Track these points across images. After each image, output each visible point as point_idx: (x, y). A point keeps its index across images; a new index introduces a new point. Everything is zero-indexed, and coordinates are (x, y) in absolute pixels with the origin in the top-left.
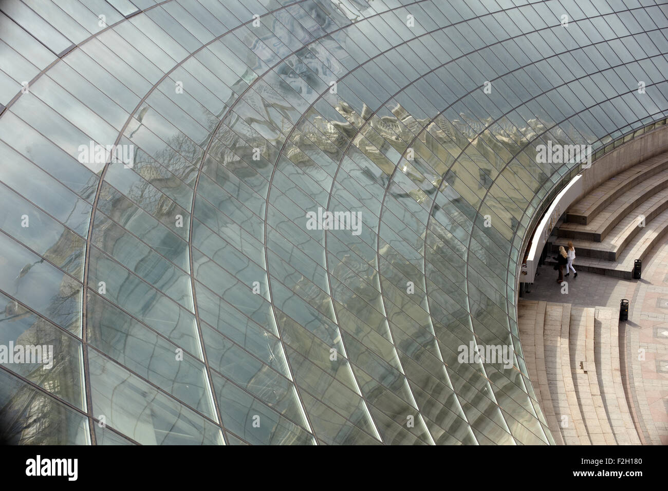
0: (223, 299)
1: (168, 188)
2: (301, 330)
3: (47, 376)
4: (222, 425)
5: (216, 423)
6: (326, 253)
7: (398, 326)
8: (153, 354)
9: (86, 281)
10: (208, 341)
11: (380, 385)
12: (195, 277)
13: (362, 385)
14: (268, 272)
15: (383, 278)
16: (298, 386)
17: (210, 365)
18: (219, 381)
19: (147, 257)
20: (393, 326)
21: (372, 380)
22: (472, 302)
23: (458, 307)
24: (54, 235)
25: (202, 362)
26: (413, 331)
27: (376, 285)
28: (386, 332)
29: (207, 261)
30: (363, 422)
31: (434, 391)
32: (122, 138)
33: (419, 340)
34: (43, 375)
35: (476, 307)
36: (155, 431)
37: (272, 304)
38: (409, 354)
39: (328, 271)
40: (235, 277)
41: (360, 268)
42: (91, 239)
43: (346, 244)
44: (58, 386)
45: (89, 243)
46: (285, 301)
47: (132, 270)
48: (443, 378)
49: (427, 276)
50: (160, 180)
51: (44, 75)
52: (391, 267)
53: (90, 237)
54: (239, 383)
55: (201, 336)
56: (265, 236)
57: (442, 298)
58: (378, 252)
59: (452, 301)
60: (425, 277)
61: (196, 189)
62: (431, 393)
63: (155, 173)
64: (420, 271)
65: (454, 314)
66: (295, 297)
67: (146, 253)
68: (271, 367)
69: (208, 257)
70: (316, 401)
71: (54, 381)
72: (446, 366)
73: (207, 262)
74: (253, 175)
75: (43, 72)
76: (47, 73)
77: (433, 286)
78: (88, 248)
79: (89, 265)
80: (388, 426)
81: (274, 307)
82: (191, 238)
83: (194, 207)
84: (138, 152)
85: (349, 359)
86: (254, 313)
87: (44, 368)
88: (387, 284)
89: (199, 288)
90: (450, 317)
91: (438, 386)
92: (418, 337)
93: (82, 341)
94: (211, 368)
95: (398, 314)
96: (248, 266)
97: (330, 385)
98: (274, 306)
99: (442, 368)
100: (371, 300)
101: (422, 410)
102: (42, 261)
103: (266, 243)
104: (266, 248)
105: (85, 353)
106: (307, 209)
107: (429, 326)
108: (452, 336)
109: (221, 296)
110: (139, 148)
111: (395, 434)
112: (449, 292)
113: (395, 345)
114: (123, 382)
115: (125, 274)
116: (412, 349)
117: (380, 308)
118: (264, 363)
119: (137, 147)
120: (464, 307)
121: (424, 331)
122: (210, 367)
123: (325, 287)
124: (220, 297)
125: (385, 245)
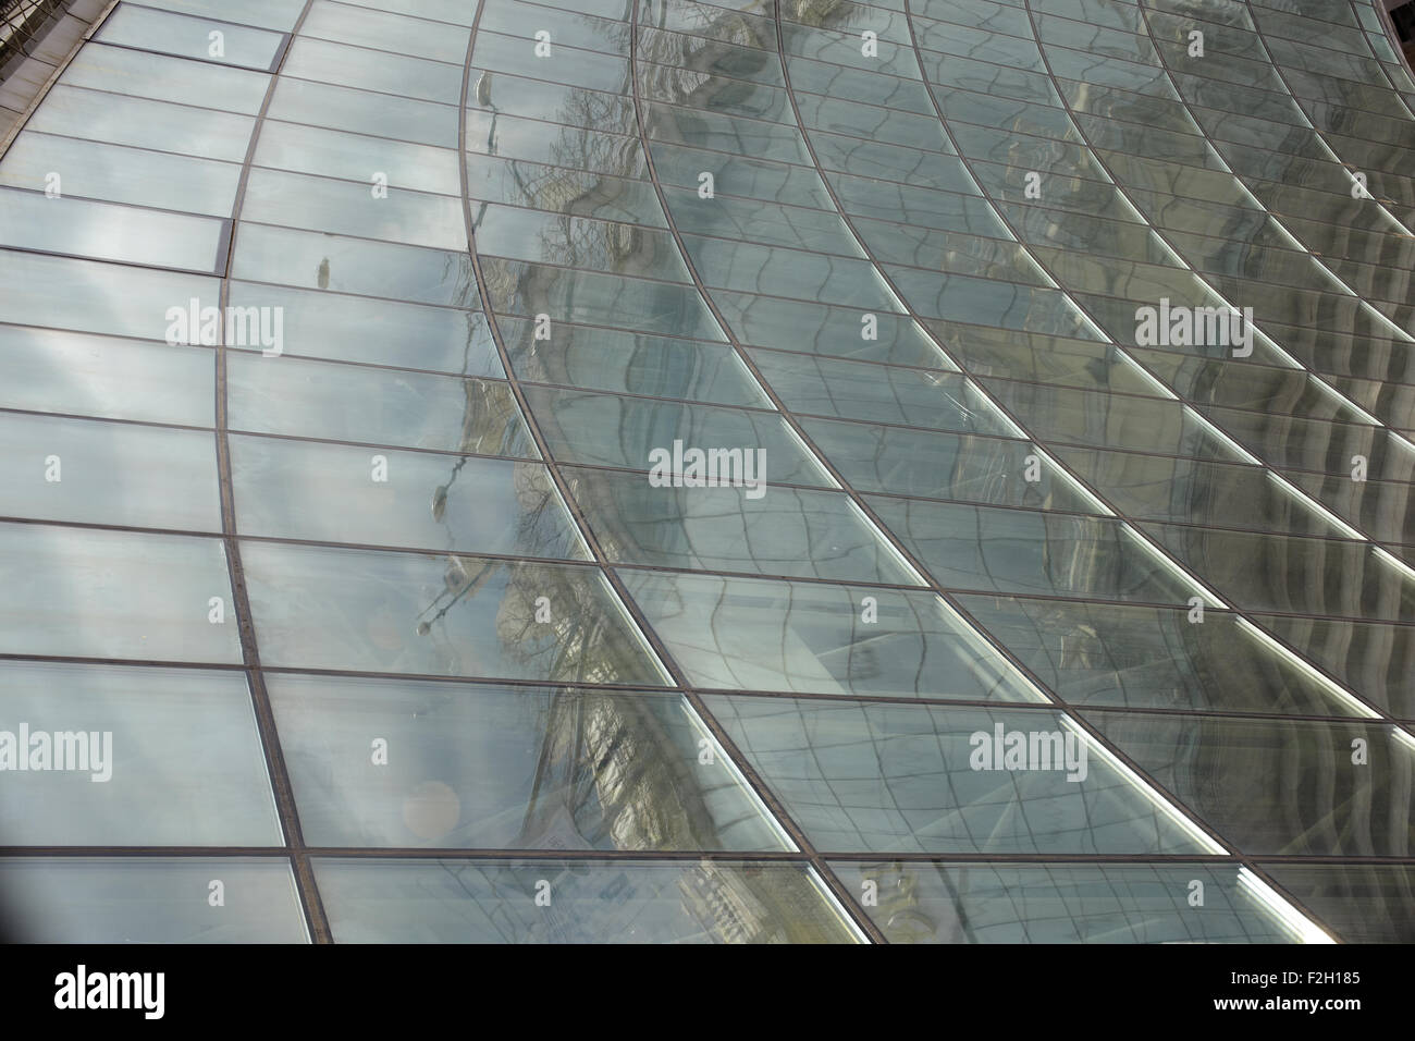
0: (819, 355)
1: (607, 204)
2: (999, 337)
3: (584, 663)
4: (937, 587)
5: (924, 589)
6: (969, 167)
7: (1183, 229)
8: (745, 523)
9: (547, 454)
10: (829, 447)
11: (1205, 360)
12: (742, 341)
13: (1170, 380)
14: (873, 260)
15: (1104, 154)
16: (1044, 442)
17: (855, 488)
18: (892, 512)
19: (636, 353)
20: (1173, 236)
21: (1185, 359)
22: (1308, 105)
23: (1285, 129)
24: (454, 402)
25: (838, 490)
26: (1218, 223)
27: (1099, 175)
28: (1165, 256)
29: (750, 301)
30: (1208, 450)
31: (1320, 316)
32: (468, 159)
33: (1241, 236)
34: (575, 665)
35: (1321, 110)
36: (819, 659)
37: (913, 315)
38: (1233, 272)
39: (988, 197)
40: (819, 303)
41: (1052, 156)
42: (514, 374)
43: (998, 126)
44: (612, 671)
45: (515, 385)
46: (939, 298)
47: (622, 389)
48: (1325, 283)
49: (1190, 100)
50: (585, 197)
51: (266, 121)
52: (1113, 124)
53: (510, 372)
54: (934, 493)
55: (811, 444)
56: (833, 194)
57: (1244, 129)
58: (1068, 109)
59: (1265, 124)
60: (1187, 105)
61: (655, 178)
62: (1314, 323)
63: (568, 188)
64: (1171, 101)
65: (1285, 148)
66: (954, 281)
67: (632, 348)
68: (976, 434)
69: (750, 293)
70: (1098, 454)
71: (601, 666)
72: (1316, 257)
73: (752, 303)
74: (750, 93)
75: (262, 117)
76: (269, 115)
77: (1212, 117)
78: (519, 393)
79: (536, 422)
80: (1262, 429)
81: (921, 320)
82: (695, 275)
83: (669, 213)
84: (519, 170)
85: (1116, 343)
86: (891, 350)
87: (570, 652)
88: (1117, 161)
89: (761, 359)
90: (1281, 157)
91: (1323, 303)
92: (1233, 231)
93: (597, 564)
94: (862, 493)
95: (1173, 205)
96: (832, 268)
97: (1108, 409)
98: (920, 317)
99: (1312, 264)
100: (1102, 210)
101: (1312, 365)
102: (464, 461)
103: (841, 209)
104: (848, 218)
105: (616, 582)
106: (885, 100)
107: (1245, 199)
108: (1304, 192)
109: (812, 352)
110: (515, 160)
111: (1285, 437)
112: (1252, 110)
113: (1194, 269)
114: (720, 602)
115: (614, 404)
116: (1234, 259)
117: (1130, 215)
118: (959, 433)
119: (511, 162)
120: (1296, 125)
121: (1241, 212)
122: (857, 493)
123: (1000, 231)
124: (813, 355)
125: (1078, 88)
